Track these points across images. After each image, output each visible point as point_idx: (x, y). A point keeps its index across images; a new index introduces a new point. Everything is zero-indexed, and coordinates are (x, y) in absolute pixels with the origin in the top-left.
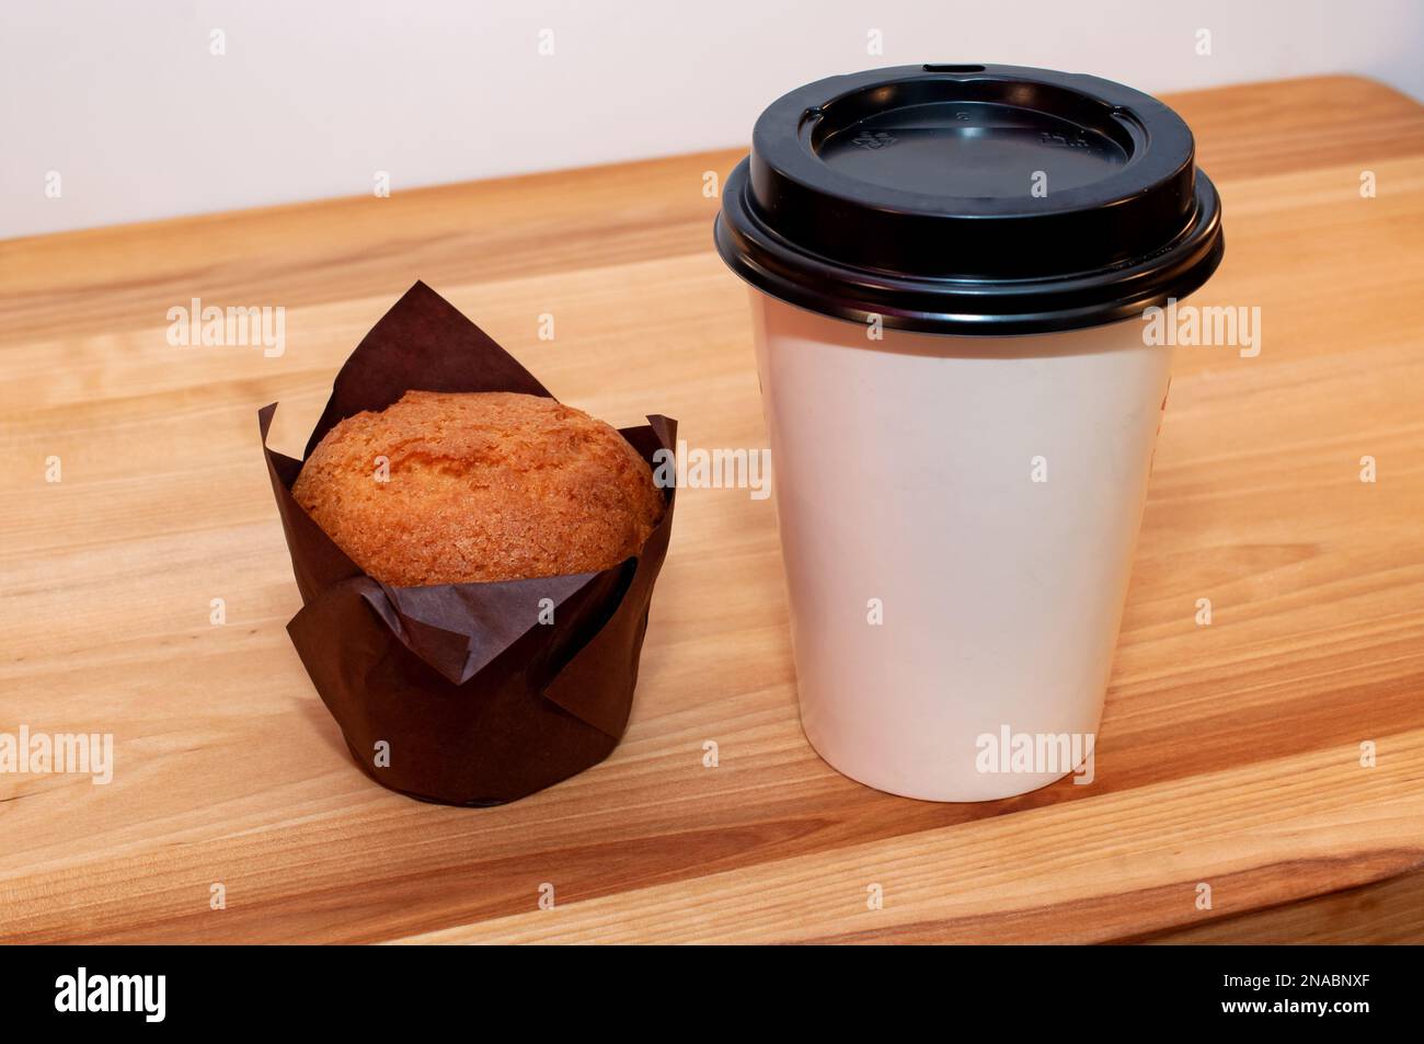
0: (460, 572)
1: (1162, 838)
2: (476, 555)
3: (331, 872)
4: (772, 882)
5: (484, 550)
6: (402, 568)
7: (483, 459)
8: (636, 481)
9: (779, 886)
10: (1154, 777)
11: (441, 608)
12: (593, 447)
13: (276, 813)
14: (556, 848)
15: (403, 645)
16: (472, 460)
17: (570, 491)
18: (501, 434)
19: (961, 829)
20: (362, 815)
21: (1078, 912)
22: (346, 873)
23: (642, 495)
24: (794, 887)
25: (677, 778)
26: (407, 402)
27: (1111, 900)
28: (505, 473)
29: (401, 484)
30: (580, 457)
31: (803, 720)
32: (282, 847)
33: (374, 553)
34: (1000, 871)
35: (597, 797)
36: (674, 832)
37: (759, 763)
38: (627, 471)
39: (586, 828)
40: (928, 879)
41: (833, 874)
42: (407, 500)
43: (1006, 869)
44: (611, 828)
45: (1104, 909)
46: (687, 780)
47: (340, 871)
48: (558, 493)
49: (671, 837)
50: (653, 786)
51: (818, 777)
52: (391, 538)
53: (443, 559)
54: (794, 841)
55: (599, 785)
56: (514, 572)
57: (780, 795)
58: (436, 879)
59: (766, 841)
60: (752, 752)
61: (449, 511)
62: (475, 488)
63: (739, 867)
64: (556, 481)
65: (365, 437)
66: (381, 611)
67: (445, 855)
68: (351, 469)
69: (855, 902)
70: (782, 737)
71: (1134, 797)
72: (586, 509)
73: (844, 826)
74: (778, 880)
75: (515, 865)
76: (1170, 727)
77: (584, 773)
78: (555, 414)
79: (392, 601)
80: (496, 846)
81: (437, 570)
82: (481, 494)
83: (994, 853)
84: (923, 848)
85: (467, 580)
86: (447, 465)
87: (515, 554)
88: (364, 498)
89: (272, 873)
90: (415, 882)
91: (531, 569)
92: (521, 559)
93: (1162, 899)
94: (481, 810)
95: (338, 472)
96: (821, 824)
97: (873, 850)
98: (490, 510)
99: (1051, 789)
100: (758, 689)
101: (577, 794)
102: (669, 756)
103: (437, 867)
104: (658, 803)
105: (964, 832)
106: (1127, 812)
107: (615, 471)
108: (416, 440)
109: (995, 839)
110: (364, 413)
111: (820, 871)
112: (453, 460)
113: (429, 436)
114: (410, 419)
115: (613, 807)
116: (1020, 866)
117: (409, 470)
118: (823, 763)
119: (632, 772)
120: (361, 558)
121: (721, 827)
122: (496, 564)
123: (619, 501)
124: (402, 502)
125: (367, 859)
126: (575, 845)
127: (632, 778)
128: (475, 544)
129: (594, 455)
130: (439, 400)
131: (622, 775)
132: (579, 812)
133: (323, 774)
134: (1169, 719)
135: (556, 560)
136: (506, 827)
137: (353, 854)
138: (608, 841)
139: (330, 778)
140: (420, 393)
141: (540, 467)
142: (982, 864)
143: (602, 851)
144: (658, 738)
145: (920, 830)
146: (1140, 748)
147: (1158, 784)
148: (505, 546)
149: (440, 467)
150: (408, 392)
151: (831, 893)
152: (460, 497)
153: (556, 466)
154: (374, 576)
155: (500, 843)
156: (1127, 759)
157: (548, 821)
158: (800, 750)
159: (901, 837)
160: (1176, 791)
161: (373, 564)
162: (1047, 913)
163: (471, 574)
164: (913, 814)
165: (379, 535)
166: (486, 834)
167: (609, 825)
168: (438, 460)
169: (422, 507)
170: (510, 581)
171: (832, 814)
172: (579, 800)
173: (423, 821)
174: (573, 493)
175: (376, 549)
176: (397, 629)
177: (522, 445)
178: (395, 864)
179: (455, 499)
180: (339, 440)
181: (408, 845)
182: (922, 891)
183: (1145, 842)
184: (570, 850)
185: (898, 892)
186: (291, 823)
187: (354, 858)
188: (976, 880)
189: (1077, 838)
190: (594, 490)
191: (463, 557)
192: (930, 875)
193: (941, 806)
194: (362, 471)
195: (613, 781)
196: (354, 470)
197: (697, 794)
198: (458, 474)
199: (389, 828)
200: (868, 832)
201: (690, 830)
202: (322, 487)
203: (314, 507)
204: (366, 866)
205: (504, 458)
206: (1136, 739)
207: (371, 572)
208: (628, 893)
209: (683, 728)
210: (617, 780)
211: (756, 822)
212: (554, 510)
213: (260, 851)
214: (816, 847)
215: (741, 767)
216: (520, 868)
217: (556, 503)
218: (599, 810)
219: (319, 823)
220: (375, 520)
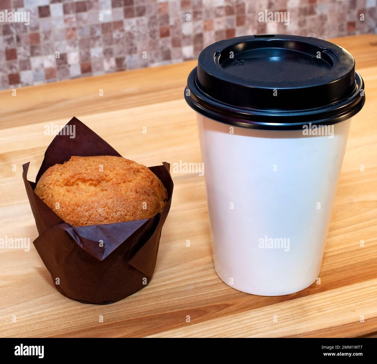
0: (99, 221)
1: (348, 306)
2: (104, 214)
3: (55, 330)
4: (213, 327)
5: (107, 212)
6: (78, 220)
7: (104, 180)
8: (157, 185)
9: (215, 328)
10: (342, 284)
11: (93, 234)
12: (141, 174)
13: (31, 310)
14: (133, 318)
15: (81, 247)
16: (100, 180)
17: (136, 190)
18: (109, 171)
19: (277, 305)
20: (63, 309)
21: (322, 333)
22: (60, 330)
23: (160, 190)
24: (221, 328)
25: (173, 291)
26: (73, 160)
27: (333, 329)
28: (113, 184)
29: (76, 190)
30: (137, 178)
31: (215, 269)
32: (35, 322)
33: (68, 215)
34: (293, 320)
35: (146, 299)
36: (175, 311)
37: (201, 285)
38: (154, 183)
39: (144, 310)
40: (267, 324)
41: (234, 323)
42: (78, 195)
43: (295, 319)
44: (153, 310)
45: (331, 332)
46: (177, 292)
47: (58, 329)
48: (131, 191)
49: (174, 312)
50: (165, 295)
51: (224, 289)
52: (74, 209)
53: (93, 216)
54: (218, 312)
55: (147, 295)
56: (118, 220)
57: (211, 296)
58: (92, 331)
59: (208, 313)
60: (199, 281)
61: (94, 199)
62: (102, 190)
63: (200, 322)
64: (131, 187)
65: (59, 173)
66: (72, 235)
67: (94, 322)
68: (56, 185)
69: (243, 333)
70: (208, 275)
71: (336, 292)
72: (142, 196)
73: (235, 306)
74: (215, 326)
75: (120, 325)
76: (344, 267)
77: (140, 291)
78: (126, 163)
79: (76, 232)
80: (112, 318)
81: (91, 220)
82: (105, 193)
83: (289, 314)
84: (264, 313)
85: (102, 223)
86: (91, 182)
87: (118, 213)
88: (62, 195)
89: (33, 331)
90: (85, 332)
91: (124, 219)
92: (121, 215)
93: (351, 328)
94: (105, 306)
95: (51, 186)
96: (227, 306)
97: (247, 314)
98: (109, 198)
99: (306, 290)
100: (197, 259)
101: (138, 298)
102: (170, 284)
103: (92, 326)
104: (168, 300)
105: (278, 306)
106: (334, 297)
107: (150, 182)
108: (79, 174)
109: (289, 309)
110: (57, 165)
111: (228, 323)
112: (93, 180)
113: (83, 172)
114: (76, 166)
115: (152, 303)
116: (299, 318)
117: (77, 184)
118: (225, 284)
119: (157, 290)
120: (63, 217)
121: (192, 308)
122: (112, 217)
123: (153, 193)
124: (76, 196)
125: (67, 325)
126: (140, 317)
127: (158, 292)
128: (104, 210)
129: (142, 177)
130: (84, 159)
131: (154, 291)
132: (140, 305)
133: (46, 295)
134: (344, 264)
135: (133, 215)
136: (115, 311)
137: (61, 323)
138: (152, 315)
139: (49, 296)
140: (77, 157)
141: (124, 182)
142: (286, 317)
143: (151, 318)
144: (164, 277)
145: (262, 307)
146: (336, 274)
147: (344, 287)
148: (115, 211)
149: (89, 183)
150: (72, 157)
151: (234, 330)
152: (98, 194)
153: (130, 181)
154: (68, 223)
155: (113, 317)
156: (332, 278)
157: (129, 308)
158: (216, 279)
159: (256, 309)
160: (350, 289)
161: (67, 219)
162: (311, 334)
163: (103, 221)
164: (259, 301)
165: (69, 208)
166: (108, 314)
167: (151, 309)
168: (88, 180)
169: (84, 198)
170: (117, 223)
171: (230, 302)
172: (140, 300)
173: (85, 310)
174: (137, 191)
175: (68, 213)
176: (78, 242)
177: (117, 174)
178: (77, 326)
179: (96, 194)
180: (50, 175)
181: (81, 319)
182: (266, 328)
183: (342, 308)
184: (139, 318)
185: (258, 329)
186: (37, 313)
187: (62, 324)
188: (284, 323)
189: (318, 307)
190: (144, 190)
191: (100, 215)
192: (268, 322)
193: (268, 298)
194: (60, 185)
195: (151, 293)
196: (57, 185)
197: (181, 296)
198: (95, 185)
199: (73, 313)
200: (244, 308)
201: (181, 310)
202: (46, 192)
203: (43, 199)
204: (67, 327)
205: (111, 179)
206: (334, 271)
207: (67, 222)
208: (162, 333)
209: (173, 273)
210: (152, 293)
211: (204, 306)
212: (131, 197)
213: (28, 323)
214: (227, 314)
215: (195, 287)
216: (122, 326)
217: (132, 195)
218: (147, 304)
219: (47, 312)
220: (67, 203)
